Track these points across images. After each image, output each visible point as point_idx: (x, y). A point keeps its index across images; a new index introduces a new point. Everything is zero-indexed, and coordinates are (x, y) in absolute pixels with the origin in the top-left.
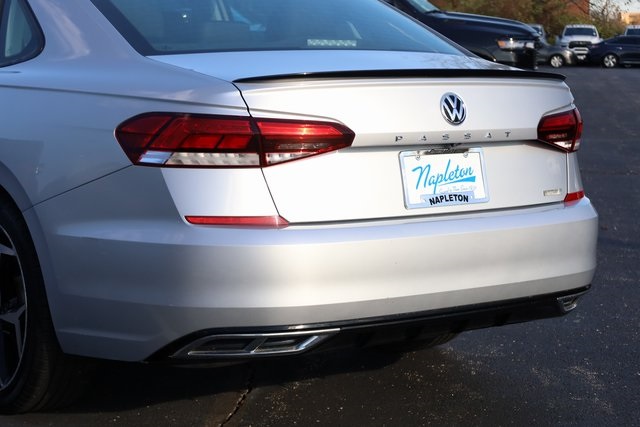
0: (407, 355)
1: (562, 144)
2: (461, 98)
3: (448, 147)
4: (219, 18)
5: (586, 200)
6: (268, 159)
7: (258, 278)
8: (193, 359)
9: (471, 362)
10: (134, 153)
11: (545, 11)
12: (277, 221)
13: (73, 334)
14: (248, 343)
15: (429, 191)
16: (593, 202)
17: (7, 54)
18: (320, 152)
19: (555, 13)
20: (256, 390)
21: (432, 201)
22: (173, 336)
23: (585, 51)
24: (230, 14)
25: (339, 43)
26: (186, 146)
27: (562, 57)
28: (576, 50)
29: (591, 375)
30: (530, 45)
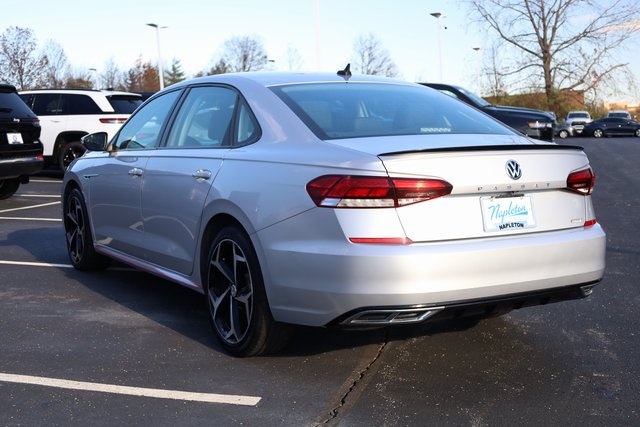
0: (482, 321)
1: (582, 190)
2: (519, 163)
3: (510, 194)
4: (363, 116)
5: (597, 225)
6: (399, 203)
7: (393, 276)
8: (354, 326)
9: (523, 326)
10: (317, 200)
11: (555, 103)
12: (404, 241)
13: (281, 309)
14: (388, 316)
15: (499, 221)
16: (603, 227)
17: (239, 140)
18: (432, 198)
19: (562, 104)
20: (390, 343)
21: (501, 227)
22: (342, 311)
23: (582, 127)
24: (369, 113)
25: (440, 130)
26: (349, 195)
27: (567, 131)
28: (576, 127)
29: (601, 335)
30: (550, 125)
